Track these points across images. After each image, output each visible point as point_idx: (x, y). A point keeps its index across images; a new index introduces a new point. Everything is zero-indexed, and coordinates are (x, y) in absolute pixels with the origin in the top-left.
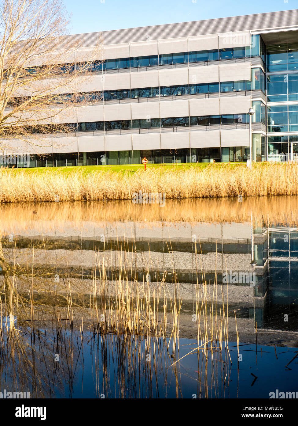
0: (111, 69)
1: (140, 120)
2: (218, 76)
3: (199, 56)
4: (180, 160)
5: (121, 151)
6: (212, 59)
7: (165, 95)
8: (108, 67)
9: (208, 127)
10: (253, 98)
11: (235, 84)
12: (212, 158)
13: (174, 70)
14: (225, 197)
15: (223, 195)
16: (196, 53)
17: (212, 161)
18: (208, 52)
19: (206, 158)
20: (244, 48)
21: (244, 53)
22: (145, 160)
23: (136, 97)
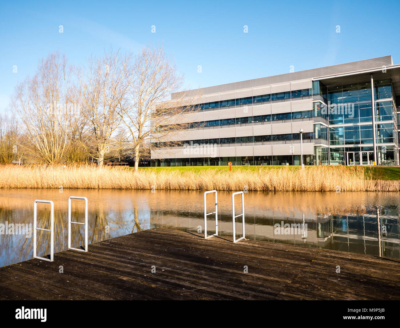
0: (225, 106)
1: (241, 137)
2: (290, 108)
3: (278, 96)
4: (266, 164)
5: (224, 157)
6: (288, 98)
7: (257, 121)
8: (224, 105)
9: (284, 142)
10: (315, 122)
11: (302, 113)
12: (287, 162)
13: (262, 105)
14: (261, 191)
15: (259, 189)
16: (277, 94)
17: (288, 164)
18: (284, 93)
19: (284, 162)
20: (308, 90)
21: (308, 93)
22: (230, 163)
23: (239, 123)
